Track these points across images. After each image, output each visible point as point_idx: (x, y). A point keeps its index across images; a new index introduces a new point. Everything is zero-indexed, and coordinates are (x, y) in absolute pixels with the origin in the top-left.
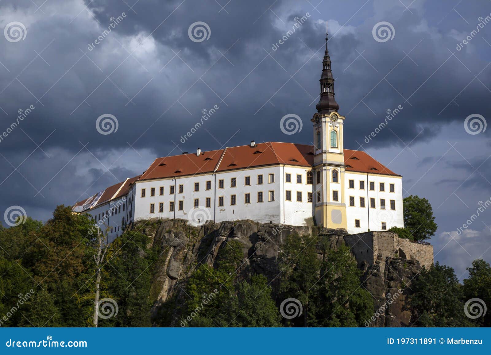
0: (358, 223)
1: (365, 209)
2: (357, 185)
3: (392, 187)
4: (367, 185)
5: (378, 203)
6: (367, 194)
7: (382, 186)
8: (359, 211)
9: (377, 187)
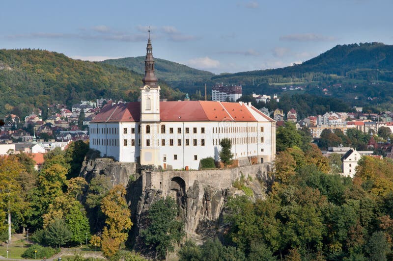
0: (175, 157)
1: (181, 147)
2: (175, 130)
3: (203, 130)
4: (183, 130)
5: (191, 142)
6: (183, 136)
7: (195, 130)
8: (176, 149)
9: (191, 130)
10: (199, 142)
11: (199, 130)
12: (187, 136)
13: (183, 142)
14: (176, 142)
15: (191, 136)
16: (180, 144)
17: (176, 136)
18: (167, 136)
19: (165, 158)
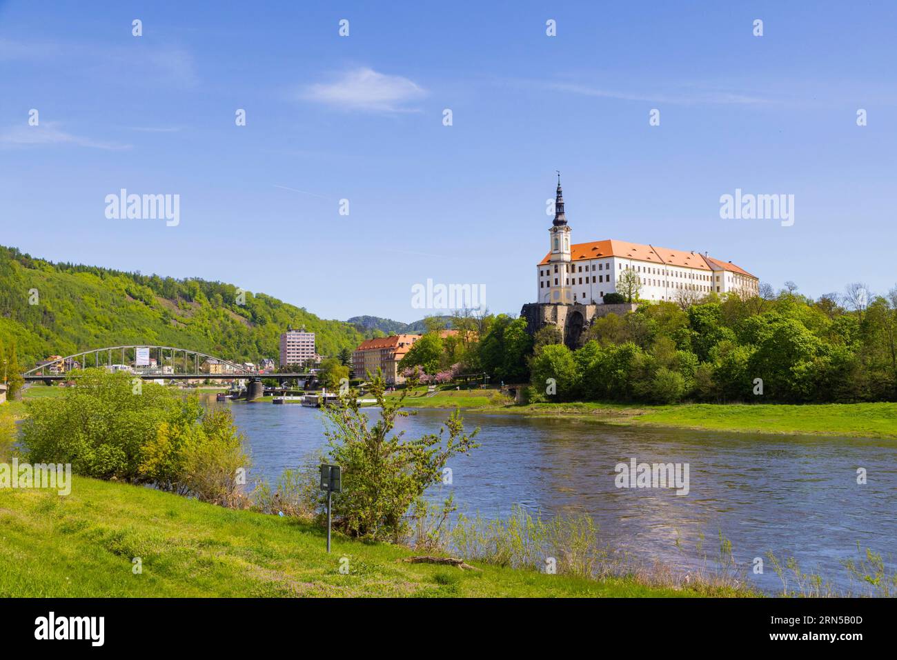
0: (584, 295)
1: (589, 284)
2: (584, 269)
3: (608, 265)
4: (590, 268)
5: (598, 279)
6: (590, 274)
7: (601, 266)
8: (585, 287)
9: (597, 267)
10: (604, 279)
11: (604, 267)
12: (594, 274)
13: (591, 280)
14: (584, 281)
15: (597, 273)
16: (587, 282)
17: (584, 275)
18: (577, 275)
19: (575, 297)
